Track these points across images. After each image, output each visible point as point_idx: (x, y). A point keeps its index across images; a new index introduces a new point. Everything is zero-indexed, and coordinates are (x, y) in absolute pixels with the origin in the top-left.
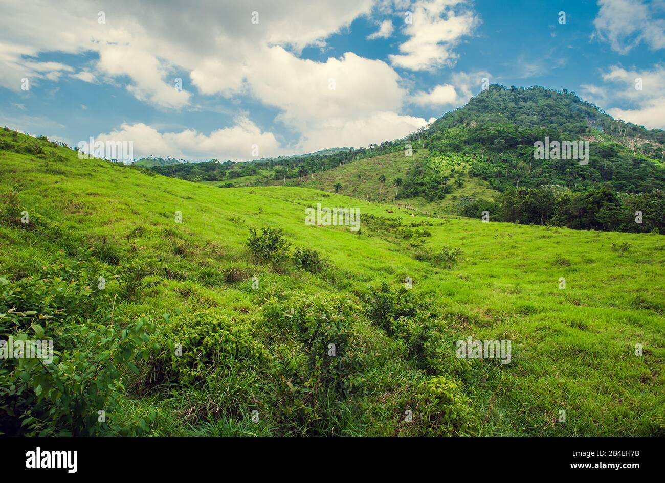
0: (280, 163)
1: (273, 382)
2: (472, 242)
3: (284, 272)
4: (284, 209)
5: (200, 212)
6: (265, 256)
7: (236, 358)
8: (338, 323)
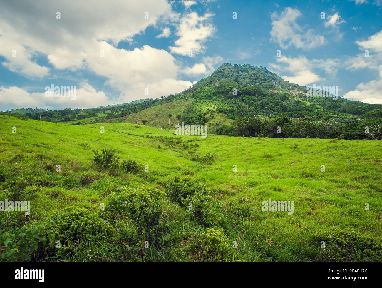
0: (110, 109)
1: (117, 245)
2: (221, 149)
3: (117, 175)
4: (114, 136)
5: (62, 142)
6: (104, 166)
7: (93, 233)
8: (153, 206)
